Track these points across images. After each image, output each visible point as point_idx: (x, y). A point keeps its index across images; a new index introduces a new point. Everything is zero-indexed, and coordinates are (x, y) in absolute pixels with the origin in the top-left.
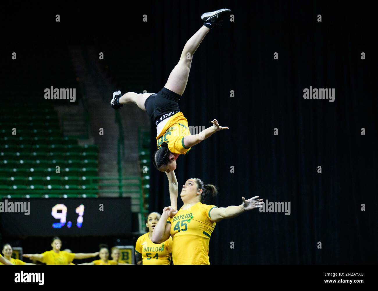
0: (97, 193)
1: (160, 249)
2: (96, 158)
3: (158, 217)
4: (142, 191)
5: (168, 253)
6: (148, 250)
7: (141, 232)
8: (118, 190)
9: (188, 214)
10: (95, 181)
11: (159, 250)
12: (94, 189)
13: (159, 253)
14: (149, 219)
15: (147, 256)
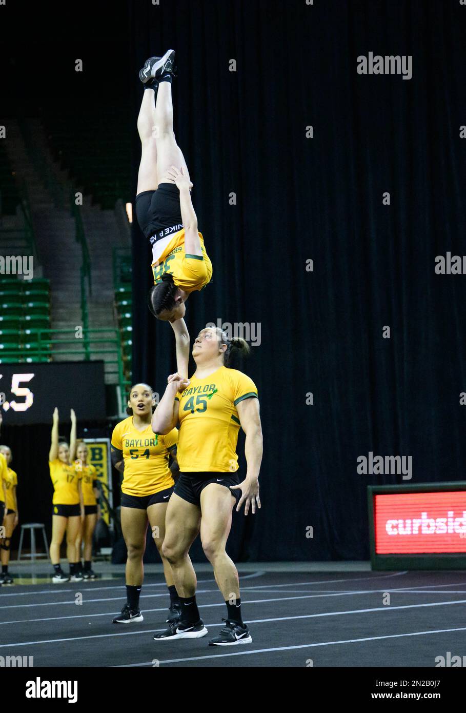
0: (50, 356)
1: (152, 441)
2: (46, 299)
3: (147, 391)
4: (121, 350)
5: (165, 448)
6: (133, 445)
7: (121, 415)
8: (83, 350)
9: (208, 386)
10: (46, 336)
11: (151, 443)
12: (46, 349)
13: (151, 448)
14: (132, 394)
15: (132, 454)
